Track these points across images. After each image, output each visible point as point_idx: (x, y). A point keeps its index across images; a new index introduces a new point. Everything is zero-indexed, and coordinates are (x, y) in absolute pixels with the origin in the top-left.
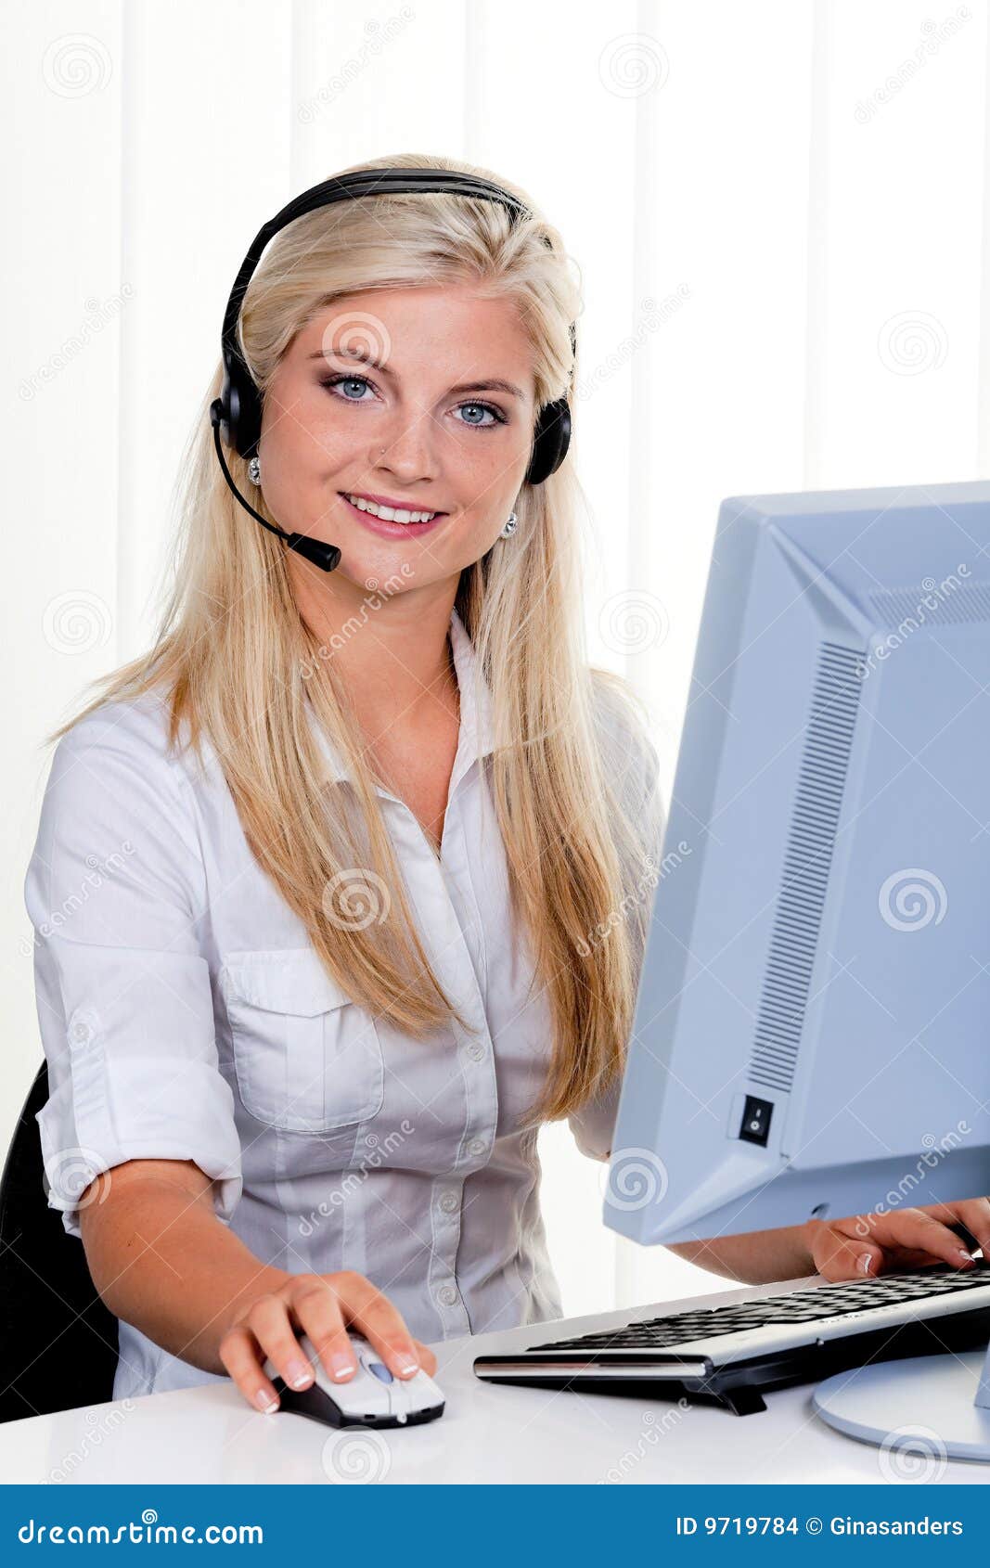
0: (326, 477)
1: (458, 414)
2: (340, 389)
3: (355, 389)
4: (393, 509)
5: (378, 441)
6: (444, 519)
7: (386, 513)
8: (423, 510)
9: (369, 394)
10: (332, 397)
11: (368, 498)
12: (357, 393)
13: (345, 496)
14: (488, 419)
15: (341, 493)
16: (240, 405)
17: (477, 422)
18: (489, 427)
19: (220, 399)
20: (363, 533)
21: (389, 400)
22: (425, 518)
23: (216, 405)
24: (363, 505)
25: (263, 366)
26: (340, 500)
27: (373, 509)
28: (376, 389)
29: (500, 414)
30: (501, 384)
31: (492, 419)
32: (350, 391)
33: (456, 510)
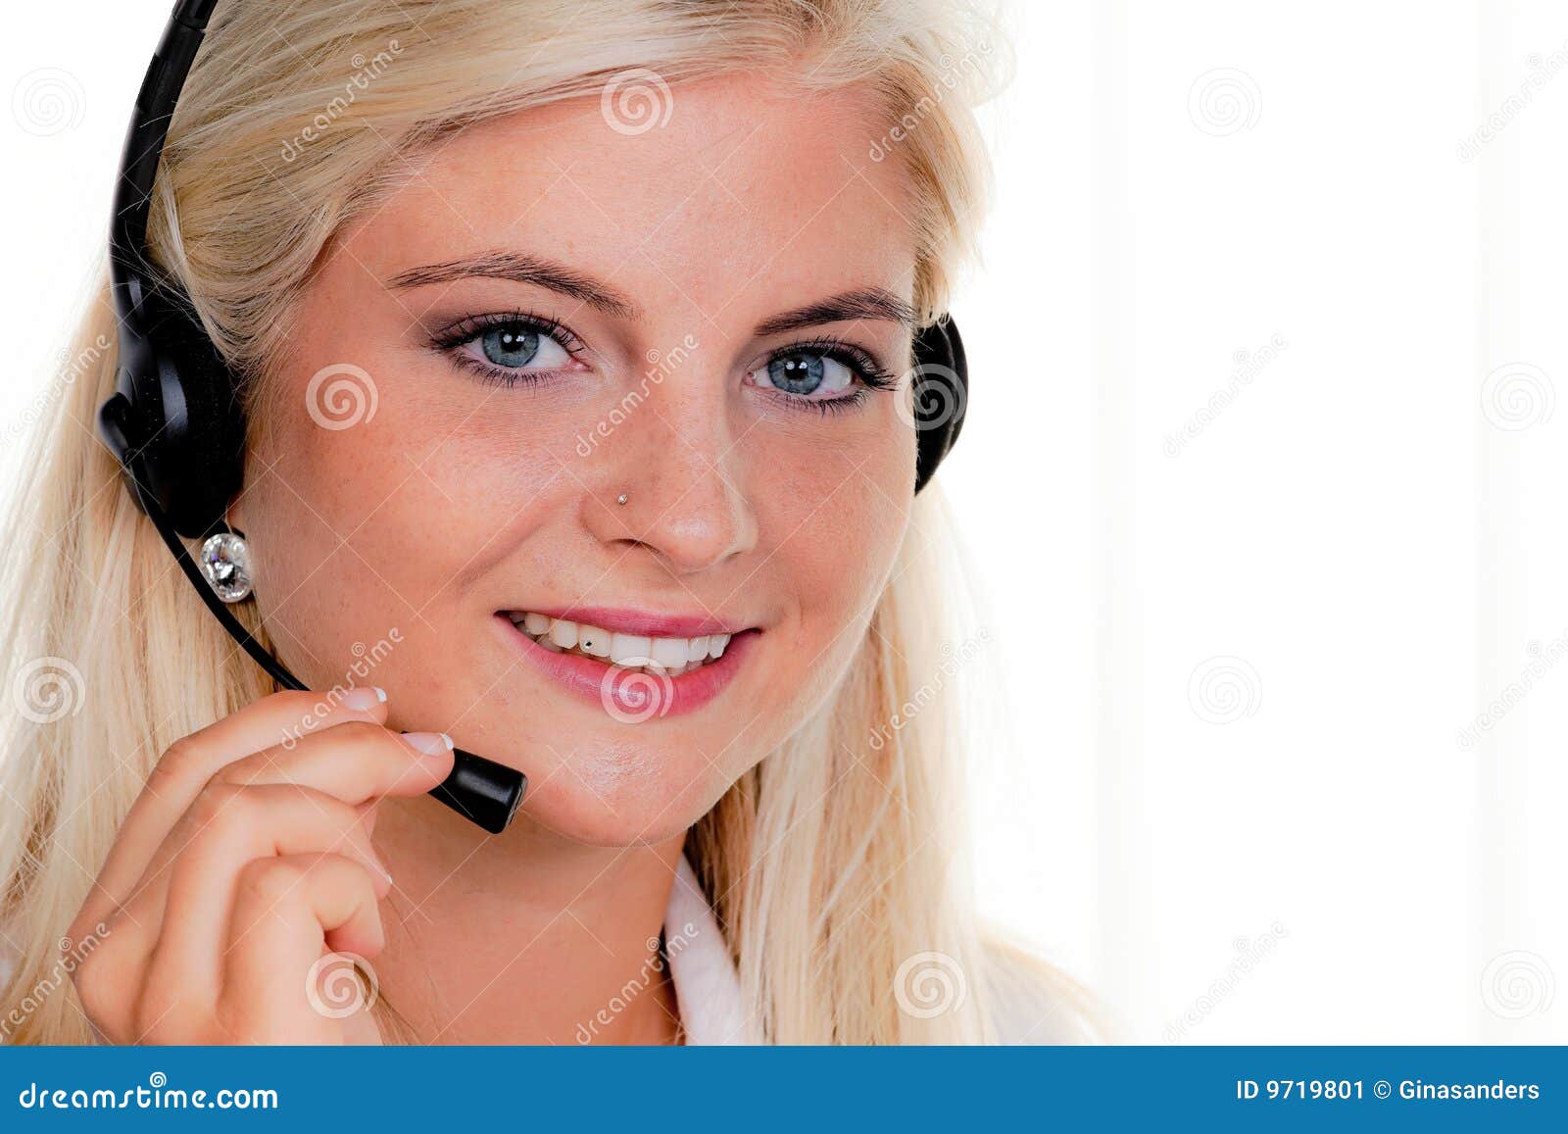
0: (469, 577)
1: (762, 378)
2: (475, 350)
3: (514, 347)
4: (648, 640)
5: (604, 472)
6: (753, 645)
7: (629, 651)
8: (712, 630)
9: (548, 354)
10: (464, 373)
11: (582, 618)
12: (521, 355)
13: (515, 618)
14: (836, 379)
15: (503, 614)
16: (189, 405)
17: (809, 391)
18: (848, 400)
19: (119, 396)
20: (569, 710)
21: (609, 364)
22: (717, 647)
23: (114, 414)
24: (565, 635)
25: (241, 308)
26: (501, 631)
27: (599, 642)
28: (575, 345)
29: (868, 367)
30: (872, 300)
31: (848, 380)
32: (498, 353)
33: (781, 617)
